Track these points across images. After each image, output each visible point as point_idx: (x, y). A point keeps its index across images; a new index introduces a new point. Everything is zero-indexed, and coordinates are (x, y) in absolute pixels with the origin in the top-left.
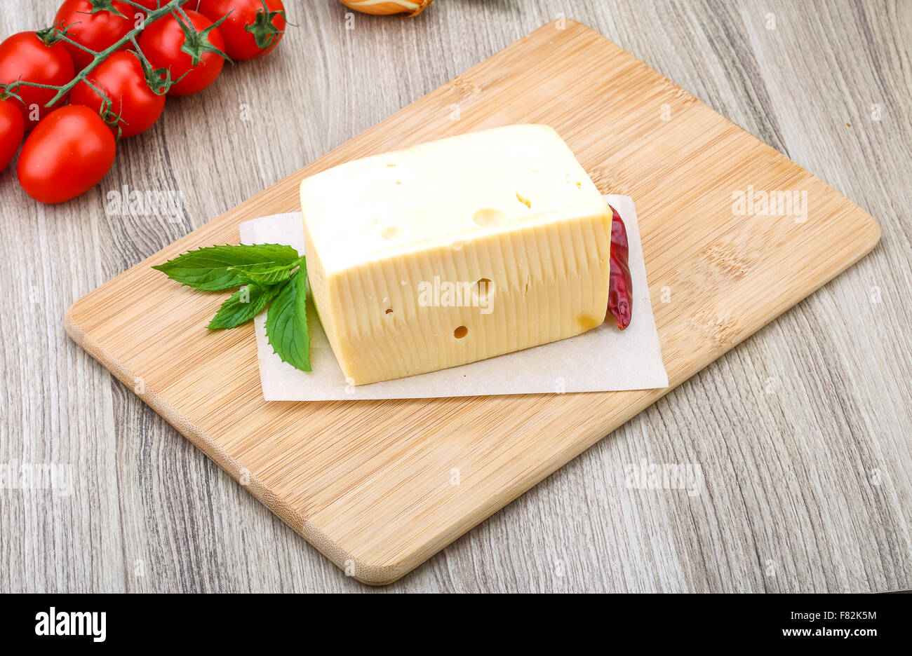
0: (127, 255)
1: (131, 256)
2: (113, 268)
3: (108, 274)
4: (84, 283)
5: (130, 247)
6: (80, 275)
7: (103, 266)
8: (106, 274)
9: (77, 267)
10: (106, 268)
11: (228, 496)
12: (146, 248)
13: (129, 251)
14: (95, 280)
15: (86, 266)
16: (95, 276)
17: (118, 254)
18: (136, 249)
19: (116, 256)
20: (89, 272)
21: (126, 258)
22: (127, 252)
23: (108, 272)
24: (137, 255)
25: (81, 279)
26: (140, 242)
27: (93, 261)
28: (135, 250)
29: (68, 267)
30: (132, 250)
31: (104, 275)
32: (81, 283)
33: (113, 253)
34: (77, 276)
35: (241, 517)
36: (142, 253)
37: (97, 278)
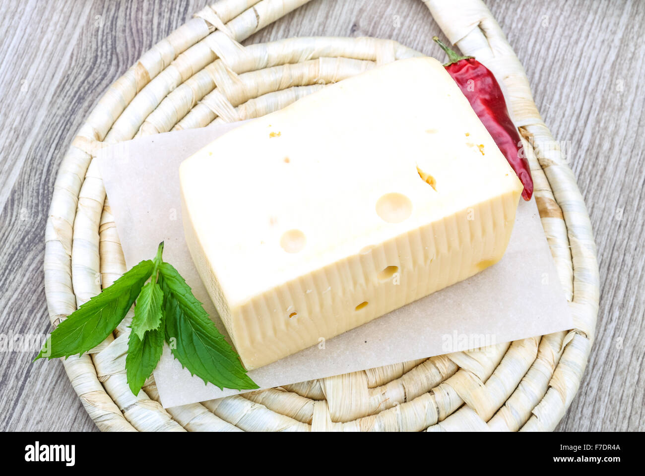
0: (102, 51)
1: (104, 54)
2: (81, 60)
3: (72, 66)
4: (45, 66)
5: (109, 42)
6: (47, 54)
7: (72, 54)
8: (70, 64)
9: (48, 44)
10: (74, 58)
11: (44, 385)
12: (124, 50)
13: (106, 47)
14: (57, 67)
15: (56, 48)
16: (59, 62)
17: (94, 46)
18: (114, 47)
19: (91, 47)
20: (56, 55)
21: (99, 54)
22: (104, 47)
23: (73, 63)
24: (111, 55)
25: (45, 60)
26: (122, 41)
27: (67, 43)
28: (112, 48)
29: (40, 40)
30: (109, 47)
31: (68, 65)
32: (42, 65)
33: (90, 42)
34: (43, 55)
35: (42, 416)
36: (117, 55)
37: (60, 65)
